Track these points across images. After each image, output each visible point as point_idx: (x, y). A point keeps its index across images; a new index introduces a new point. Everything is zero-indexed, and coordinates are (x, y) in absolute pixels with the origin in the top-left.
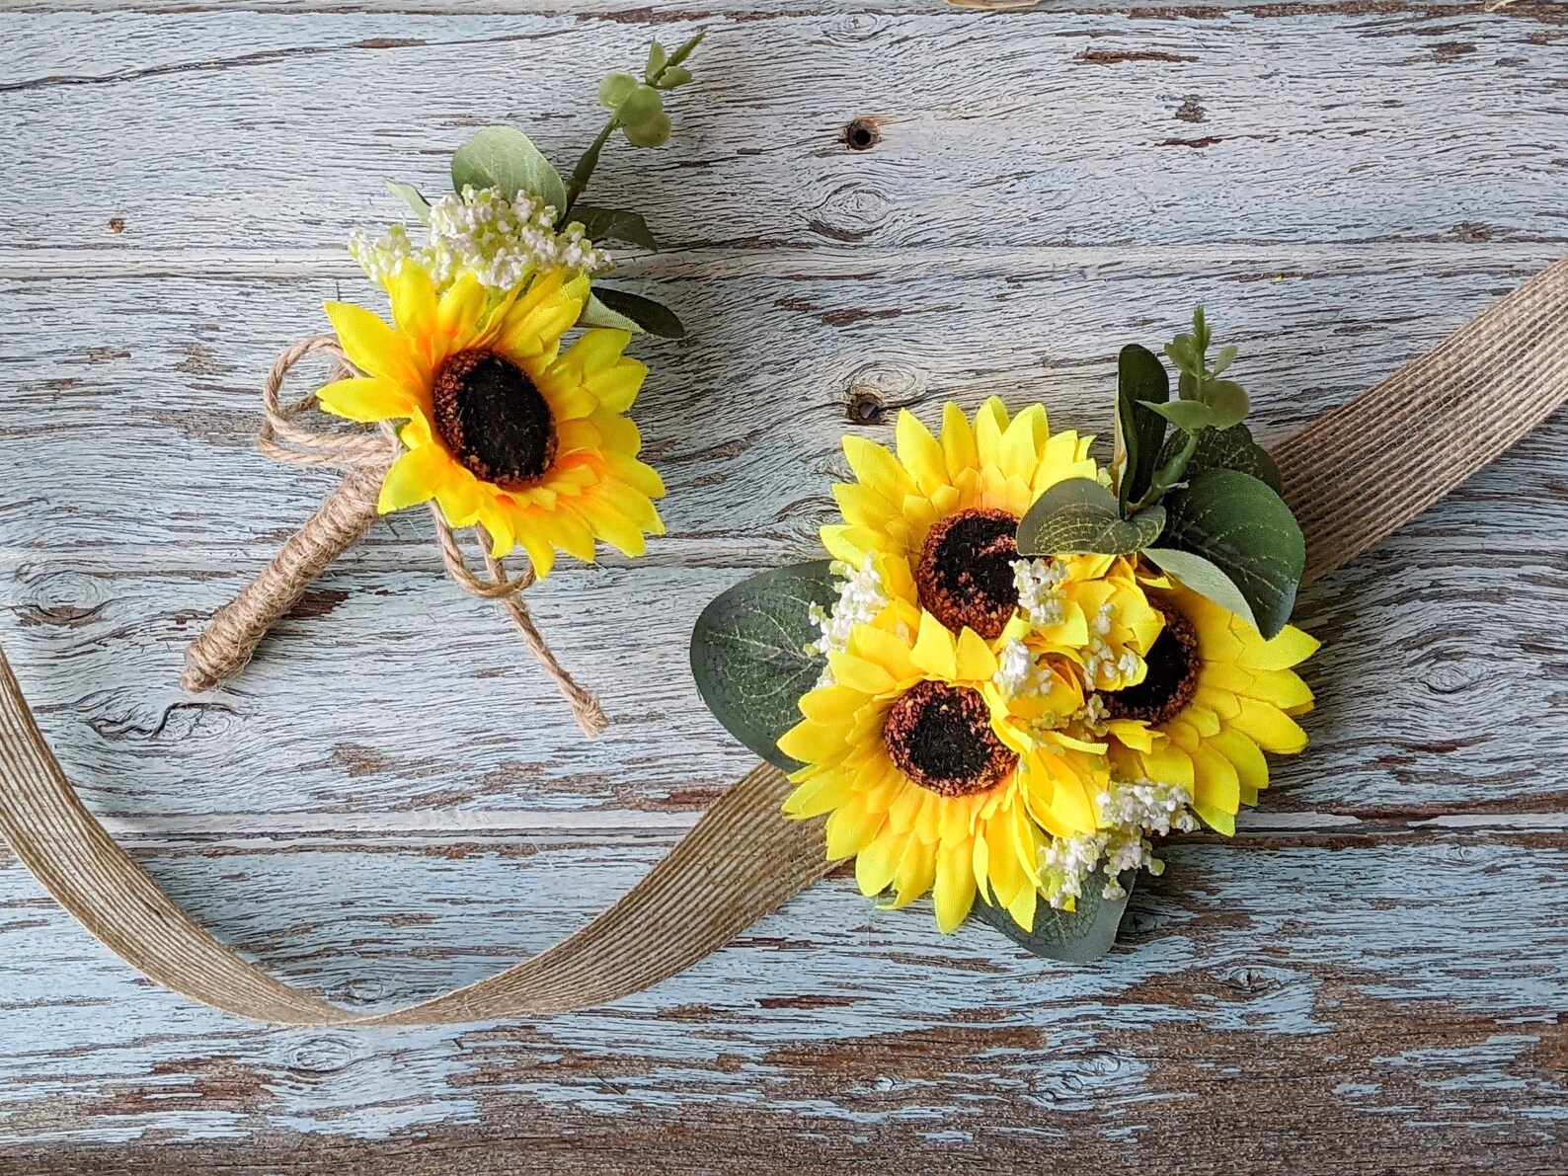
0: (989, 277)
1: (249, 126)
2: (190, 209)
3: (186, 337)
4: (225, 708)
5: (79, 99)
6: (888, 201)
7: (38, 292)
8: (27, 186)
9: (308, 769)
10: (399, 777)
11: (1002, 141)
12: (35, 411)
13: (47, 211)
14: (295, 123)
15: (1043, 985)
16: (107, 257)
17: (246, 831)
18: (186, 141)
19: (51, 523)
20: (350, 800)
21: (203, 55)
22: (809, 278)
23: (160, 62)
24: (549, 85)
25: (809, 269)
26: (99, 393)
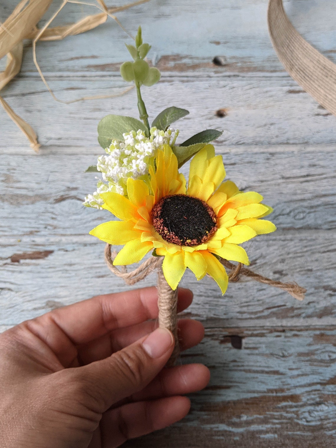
15: (299, 379)
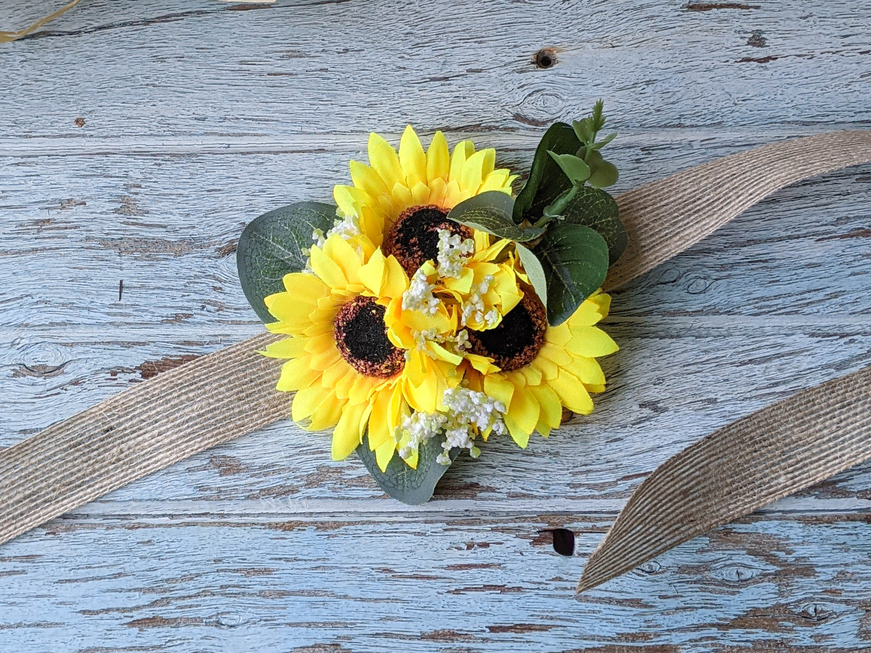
0: (629, 147)
1: (162, 60)
2: (125, 112)
3: (119, 192)
5: (59, 44)
6: (563, 100)
7: (29, 164)
8: (26, 99)
9: (193, 471)
10: (252, 476)
11: (636, 61)
12: (26, 239)
13: (37, 114)
14: (191, 57)
16: (73, 143)
17: (153, 513)
18: (123, 70)
19: (34, 311)
20: (220, 492)
21: (136, 17)
22: (514, 150)
23: (108, 21)
24: (348, 31)
25: (513, 144)
26: (66, 228)
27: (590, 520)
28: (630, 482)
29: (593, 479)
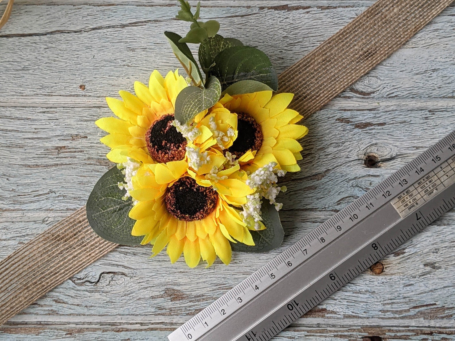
0: (421, 110)
1: (133, 50)
2: (110, 82)
4: (123, 274)
5: (68, 39)
6: (381, 80)
7: (52, 113)
8: (48, 72)
9: (155, 298)
10: (190, 302)
11: (427, 57)
12: (51, 158)
13: (56, 81)
14: (151, 49)
16: (78, 100)
17: (131, 322)
18: (109, 56)
19: (56, 202)
20: (171, 310)
21: (116, 22)
22: (350, 110)
23: (99, 25)
24: (248, 35)
25: (349, 106)
26: (75, 152)
27: (393, 331)
28: (417, 310)
29: (396, 307)
